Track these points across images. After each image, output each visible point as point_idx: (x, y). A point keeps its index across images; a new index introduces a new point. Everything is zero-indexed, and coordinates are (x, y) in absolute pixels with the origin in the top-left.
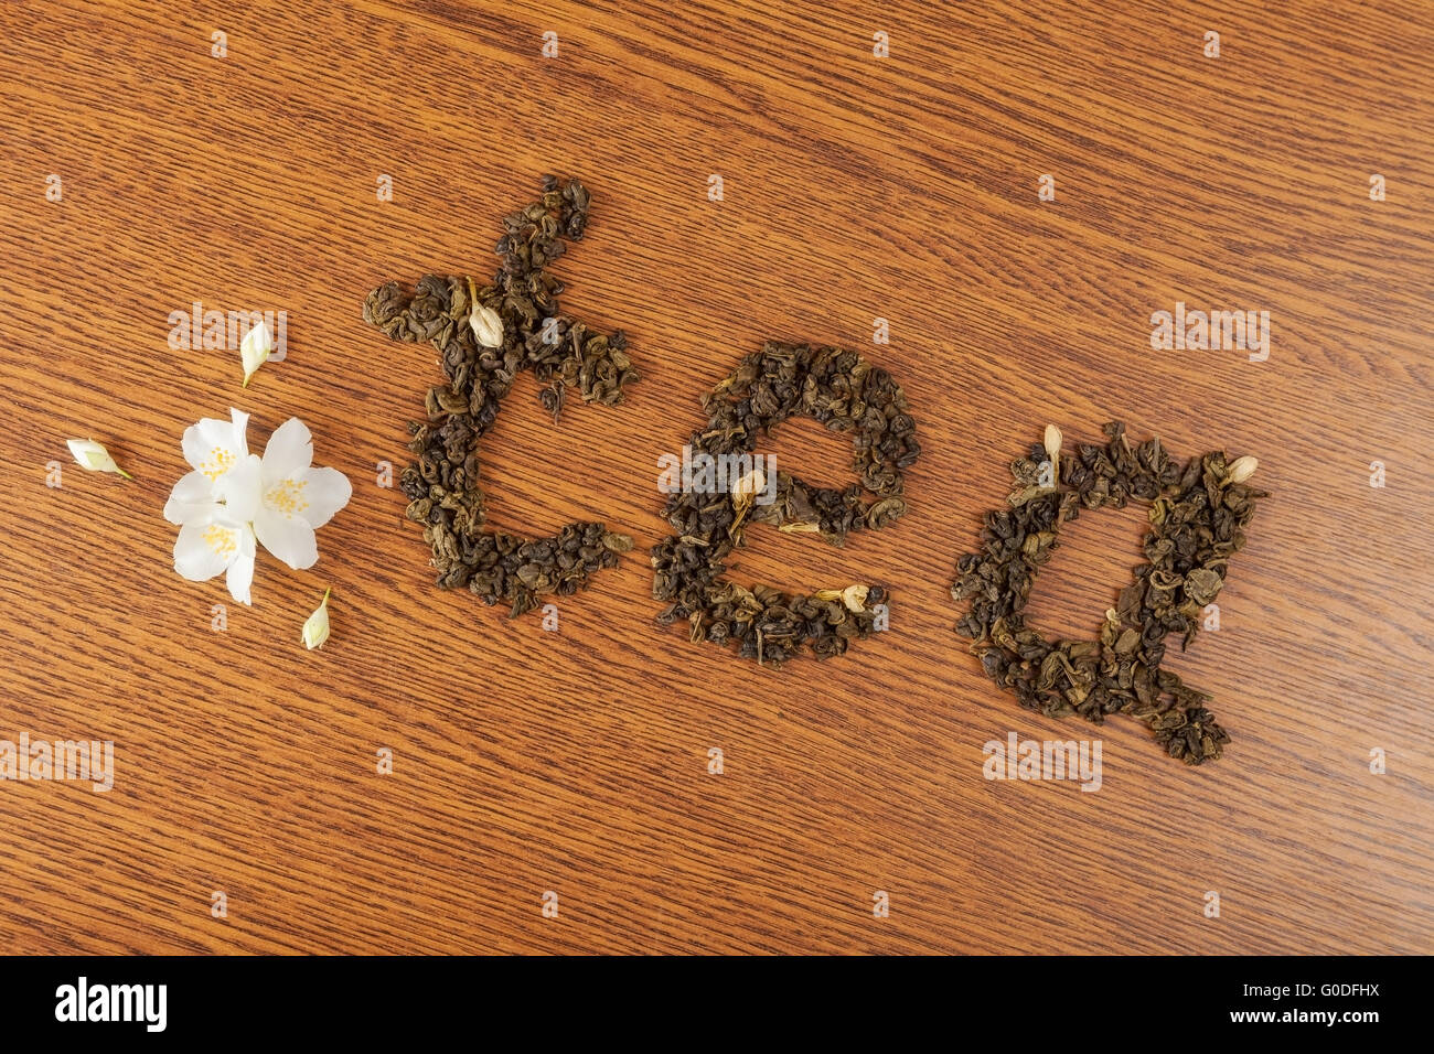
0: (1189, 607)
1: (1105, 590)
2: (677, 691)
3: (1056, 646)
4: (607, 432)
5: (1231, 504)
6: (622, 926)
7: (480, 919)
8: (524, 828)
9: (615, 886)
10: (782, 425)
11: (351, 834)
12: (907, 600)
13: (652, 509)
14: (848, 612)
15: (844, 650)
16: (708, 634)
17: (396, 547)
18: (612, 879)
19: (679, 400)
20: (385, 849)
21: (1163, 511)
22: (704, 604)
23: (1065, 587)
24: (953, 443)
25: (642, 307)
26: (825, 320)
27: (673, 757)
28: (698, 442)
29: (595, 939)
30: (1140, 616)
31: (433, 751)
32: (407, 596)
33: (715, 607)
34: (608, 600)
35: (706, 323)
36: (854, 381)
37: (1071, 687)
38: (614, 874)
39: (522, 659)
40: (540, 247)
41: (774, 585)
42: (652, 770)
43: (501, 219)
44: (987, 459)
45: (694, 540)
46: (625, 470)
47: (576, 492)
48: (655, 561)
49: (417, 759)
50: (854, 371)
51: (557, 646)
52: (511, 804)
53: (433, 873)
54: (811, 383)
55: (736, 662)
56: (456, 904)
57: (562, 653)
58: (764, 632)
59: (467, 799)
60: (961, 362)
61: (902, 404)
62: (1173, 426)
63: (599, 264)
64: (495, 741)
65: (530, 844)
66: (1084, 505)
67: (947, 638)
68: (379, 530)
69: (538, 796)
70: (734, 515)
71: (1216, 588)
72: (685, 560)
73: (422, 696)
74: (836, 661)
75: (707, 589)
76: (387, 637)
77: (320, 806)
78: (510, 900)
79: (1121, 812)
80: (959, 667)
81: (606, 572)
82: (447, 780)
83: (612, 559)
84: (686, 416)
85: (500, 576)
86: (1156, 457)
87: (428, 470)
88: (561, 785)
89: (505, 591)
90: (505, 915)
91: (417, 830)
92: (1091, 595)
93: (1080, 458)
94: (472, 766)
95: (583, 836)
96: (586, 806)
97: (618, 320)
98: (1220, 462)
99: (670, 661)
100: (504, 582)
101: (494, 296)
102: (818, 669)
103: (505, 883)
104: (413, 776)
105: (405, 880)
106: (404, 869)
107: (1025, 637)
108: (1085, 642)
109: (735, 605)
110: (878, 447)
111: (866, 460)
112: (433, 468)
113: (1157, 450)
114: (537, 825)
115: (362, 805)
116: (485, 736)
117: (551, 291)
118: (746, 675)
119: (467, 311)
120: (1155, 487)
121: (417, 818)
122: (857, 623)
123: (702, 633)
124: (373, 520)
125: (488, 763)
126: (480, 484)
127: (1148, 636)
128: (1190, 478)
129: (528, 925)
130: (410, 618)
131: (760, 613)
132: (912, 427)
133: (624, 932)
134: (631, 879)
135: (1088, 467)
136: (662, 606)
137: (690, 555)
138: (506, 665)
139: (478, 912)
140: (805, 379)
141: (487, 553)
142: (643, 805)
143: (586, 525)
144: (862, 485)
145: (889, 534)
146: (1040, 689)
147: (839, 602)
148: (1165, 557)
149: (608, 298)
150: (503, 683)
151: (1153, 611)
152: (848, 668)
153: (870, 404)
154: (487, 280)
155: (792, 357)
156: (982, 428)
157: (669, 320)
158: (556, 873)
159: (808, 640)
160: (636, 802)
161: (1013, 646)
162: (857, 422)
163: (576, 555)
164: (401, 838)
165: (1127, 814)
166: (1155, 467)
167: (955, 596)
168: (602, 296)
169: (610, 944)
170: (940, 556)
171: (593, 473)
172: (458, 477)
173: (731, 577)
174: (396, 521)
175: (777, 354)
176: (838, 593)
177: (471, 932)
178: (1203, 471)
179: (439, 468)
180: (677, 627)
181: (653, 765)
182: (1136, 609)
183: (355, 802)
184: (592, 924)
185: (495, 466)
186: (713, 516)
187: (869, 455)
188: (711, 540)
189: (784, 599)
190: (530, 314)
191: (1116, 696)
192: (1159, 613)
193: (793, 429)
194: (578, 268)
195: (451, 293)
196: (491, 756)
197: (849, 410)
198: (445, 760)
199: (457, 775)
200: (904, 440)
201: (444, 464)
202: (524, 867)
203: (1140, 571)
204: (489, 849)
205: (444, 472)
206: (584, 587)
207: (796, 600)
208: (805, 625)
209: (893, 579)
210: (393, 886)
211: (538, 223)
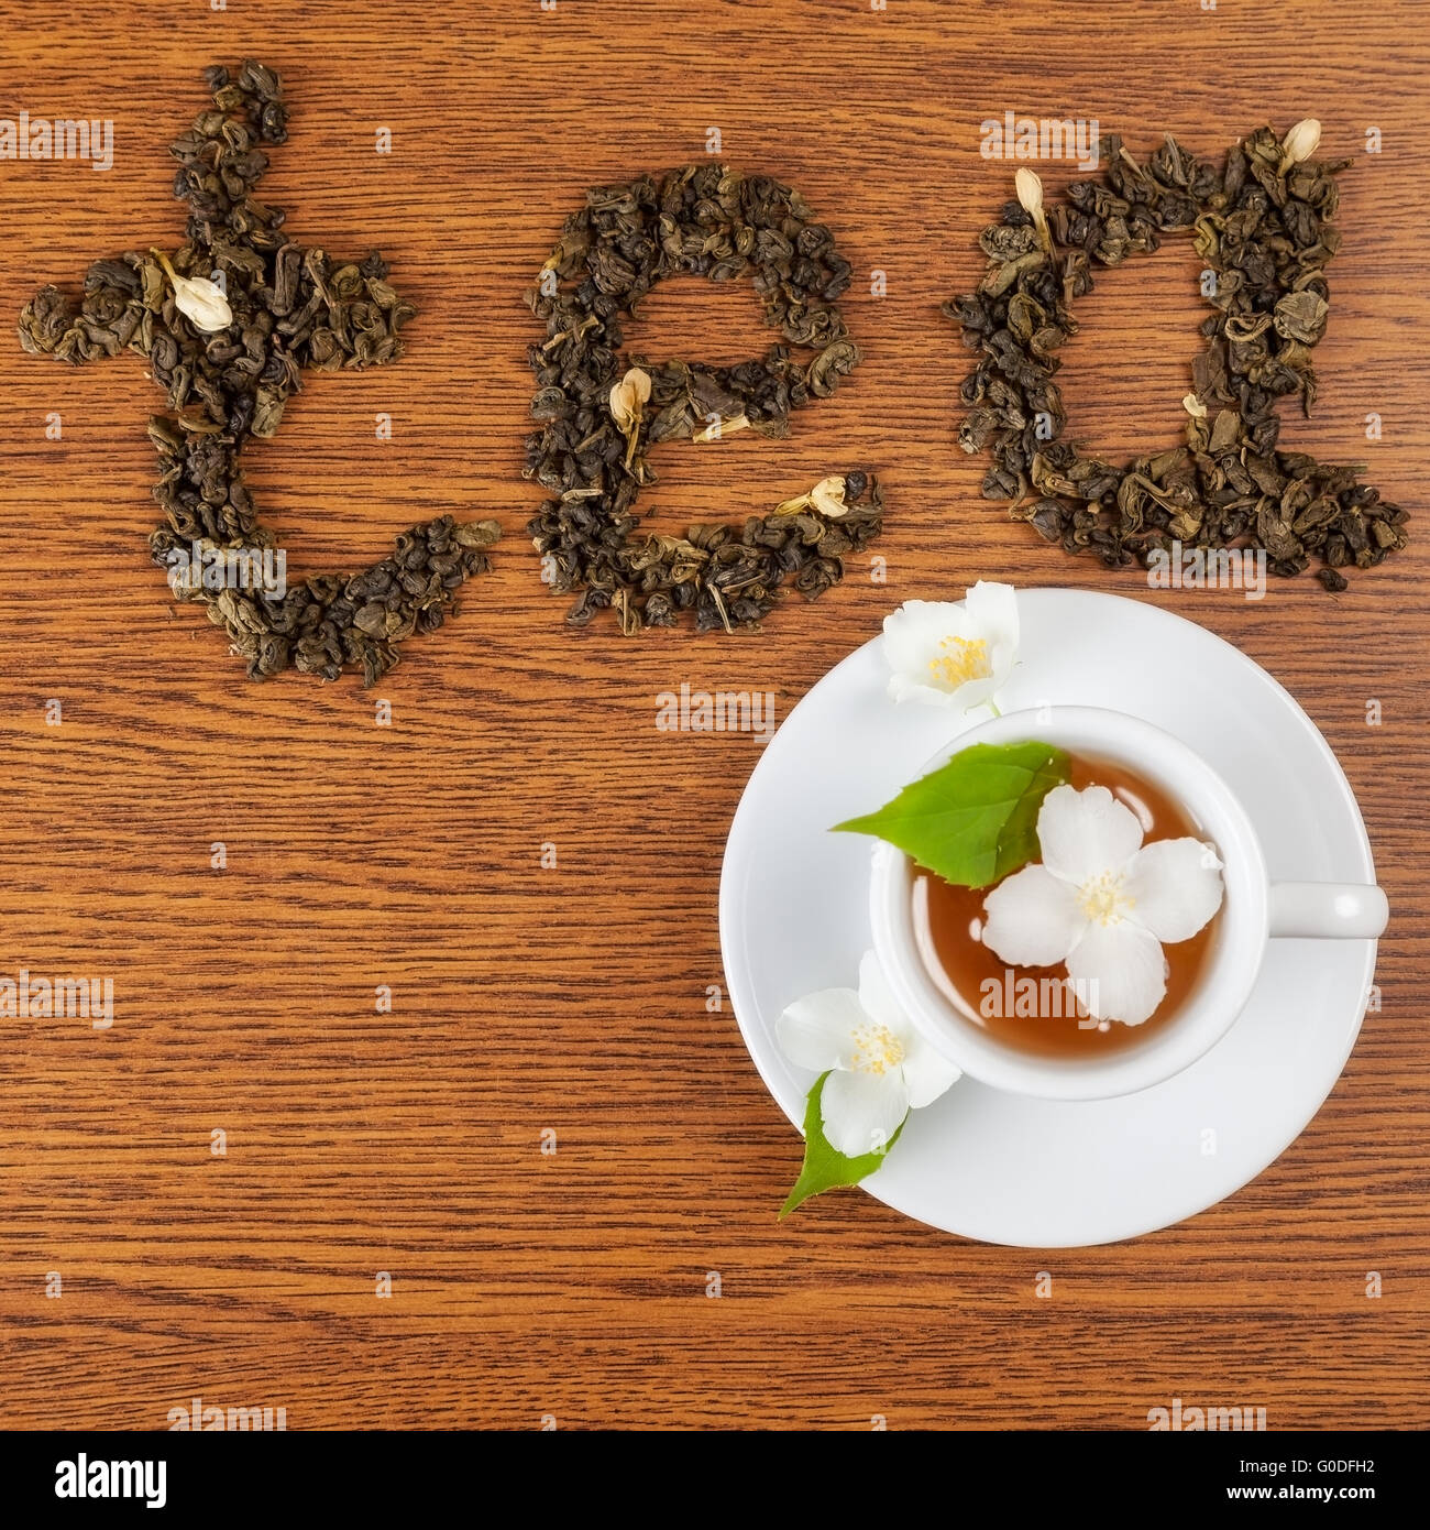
0: (1292, 353)
1: (1170, 370)
2: (630, 710)
3: (1129, 469)
4: (413, 390)
5: (1302, 193)
6: (664, 1056)
7: (467, 1114)
8: (484, 969)
9: (636, 1004)
10: (650, 298)
11: (249, 1057)
12: (903, 478)
13: (511, 473)
14: (826, 520)
15: (839, 575)
16: (645, 617)
17: (177, 646)
18: (630, 996)
19: (496, 313)
20: (304, 1063)
21: (1211, 235)
22: (625, 576)
23: (1113, 386)
24: (893, 242)
25: (402, 203)
26: (660, 134)
27: (656, 802)
28: (540, 359)
29: (633, 1086)
30: (1231, 388)
31: (323, 906)
32: (215, 708)
33: (642, 575)
34: (493, 619)
35: (497, 195)
36: (725, 202)
37: (1171, 517)
38: (629, 988)
39: (402, 739)
40: (231, 168)
41: (713, 520)
42: (632, 830)
43: (167, 151)
44: (947, 248)
45: (581, 493)
46: (455, 434)
47: (398, 487)
48: (537, 542)
49: (305, 925)
50: (721, 189)
51: (444, 705)
52: (455, 942)
53: (381, 1072)
54: (668, 225)
55: (697, 643)
56: (426, 1103)
57: (455, 713)
58: (719, 586)
59: (393, 954)
60: (865, 128)
61: (803, 211)
62: (1187, 116)
63: (324, 164)
64: (402, 863)
65: (501, 987)
66: (1101, 265)
67: (976, 511)
68: (145, 631)
69: (489, 919)
70: (624, 440)
71: (1320, 313)
72: (577, 525)
73: (282, 836)
74: (833, 594)
75: (622, 554)
76: (207, 773)
77: (195, 1035)
78: (499, 1073)
79: (1297, 665)
80: (1005, 545)
81: (474, 581)
82: (356, 939)
83: (479, 560)
84: (512, 331)
85: (332, 634)
86: (1177, 164)
87: (182, 523)
88: (515, 892)
89: (346, 652)
90: (498, 1095)
91: (339, 1021)
92: (1153, 384)
93: (1071, 204)
94: (384, 908)
95: (570, 951)
96: (558, 909)
97: (371, 232)
98: (1269, 142)
99: (607, 672)
100: (341, 640)
101: (198, 262)
102: (813, 614)
103: (485, 1052)
104: (308, 950)
105: (345, 1095)
106: (338, 1081)
107: (1081, 470)
108: (1168, 451)
109: (668, 563)
110: (790, 281)
111: (780, 306)
112: (189, 518)
113: (1175, 154)
114: (501, 959)
115: (251, 1013)
116: (387, 862)
117: (267, 225)
118: (716, 656)
119: (167, 291)
120: (1190, 204)
121: (333, 1005)
122: (845, 532)
123: (636, 617)
124: (132, 620)
125: (404, 898)
126: (262, 520)
127: (1249, 410)
128: (1234, 178)
129: (535, 1097)
130: (229, 736)
131: (706, 563)
132: (828, 239)
133: (670, 1062)
134: (656, 986)
135: (1088, 213)
136: (569, 601)
137: (582, 516)
138: (383, 755)
139: (460, 1104)
140: (659, 223)
141: (303, 610)
142: (637, 881)
143: (426, 526)
144: (787, 344)
145: (847, 396)
146: (1129, 535)
147: (810, 511)
148: (1236, 295)
149: (351, 207)
150: (388, 781)
151: (1245, 376)
152: (853, 598)
153: (759, 227)
154: (175, 240)
155: (628, 196)
156: (925, 208)
157: (445, 209)
158: (549, 1015)
159: (784, 577)
160: (626, 881)
161: (1068, 488)
162: (750, 258)
163: (426, 571)
164: (320, 1040)
165: (1307, 665)
166: (1180, 179)
167: (969, 448)
168: (342, 207)
169: (656, 1086)
170: (927, 402)
171: (411, 452)
172: (228, 519)
173: (649, 528)
174: (164, 610)
175: (610, 205)
176: (804, 500)
177: (459, 1134)
178: (1249, 161)
179: (198, 517)
180: (600, 622)
181: (631, 822)
182: (1220, 380)
183: (241, 1013)
184: (622, 1067)
185: (274, 489)
186: (595, 451)
187: (783, 298)
188: (606, 486)
189: (733, 534)
190: (254, 264)
191: (1234, 511)
192: (1254, 375)
193: (666, 299)
194: (296, 181)
195: (138, 274)
196: (405, 886)
197: (734, 245)
198: (344, 913)
199: (366, 927)
200: (823, 261)
201: (202, 508)
202: (504, 1021)
203: (1210, 327)
204: (446, 1013)
205: (207, 520)
206: (454, 612)
207: (748, 528)
208: (773, 558)
209: (874, 455)
210: (332, 1109)
211: (218, 137)
